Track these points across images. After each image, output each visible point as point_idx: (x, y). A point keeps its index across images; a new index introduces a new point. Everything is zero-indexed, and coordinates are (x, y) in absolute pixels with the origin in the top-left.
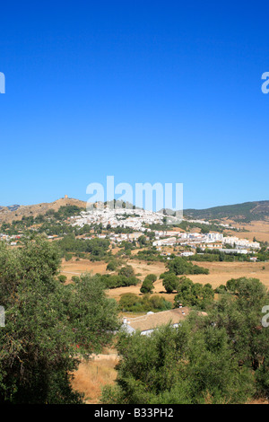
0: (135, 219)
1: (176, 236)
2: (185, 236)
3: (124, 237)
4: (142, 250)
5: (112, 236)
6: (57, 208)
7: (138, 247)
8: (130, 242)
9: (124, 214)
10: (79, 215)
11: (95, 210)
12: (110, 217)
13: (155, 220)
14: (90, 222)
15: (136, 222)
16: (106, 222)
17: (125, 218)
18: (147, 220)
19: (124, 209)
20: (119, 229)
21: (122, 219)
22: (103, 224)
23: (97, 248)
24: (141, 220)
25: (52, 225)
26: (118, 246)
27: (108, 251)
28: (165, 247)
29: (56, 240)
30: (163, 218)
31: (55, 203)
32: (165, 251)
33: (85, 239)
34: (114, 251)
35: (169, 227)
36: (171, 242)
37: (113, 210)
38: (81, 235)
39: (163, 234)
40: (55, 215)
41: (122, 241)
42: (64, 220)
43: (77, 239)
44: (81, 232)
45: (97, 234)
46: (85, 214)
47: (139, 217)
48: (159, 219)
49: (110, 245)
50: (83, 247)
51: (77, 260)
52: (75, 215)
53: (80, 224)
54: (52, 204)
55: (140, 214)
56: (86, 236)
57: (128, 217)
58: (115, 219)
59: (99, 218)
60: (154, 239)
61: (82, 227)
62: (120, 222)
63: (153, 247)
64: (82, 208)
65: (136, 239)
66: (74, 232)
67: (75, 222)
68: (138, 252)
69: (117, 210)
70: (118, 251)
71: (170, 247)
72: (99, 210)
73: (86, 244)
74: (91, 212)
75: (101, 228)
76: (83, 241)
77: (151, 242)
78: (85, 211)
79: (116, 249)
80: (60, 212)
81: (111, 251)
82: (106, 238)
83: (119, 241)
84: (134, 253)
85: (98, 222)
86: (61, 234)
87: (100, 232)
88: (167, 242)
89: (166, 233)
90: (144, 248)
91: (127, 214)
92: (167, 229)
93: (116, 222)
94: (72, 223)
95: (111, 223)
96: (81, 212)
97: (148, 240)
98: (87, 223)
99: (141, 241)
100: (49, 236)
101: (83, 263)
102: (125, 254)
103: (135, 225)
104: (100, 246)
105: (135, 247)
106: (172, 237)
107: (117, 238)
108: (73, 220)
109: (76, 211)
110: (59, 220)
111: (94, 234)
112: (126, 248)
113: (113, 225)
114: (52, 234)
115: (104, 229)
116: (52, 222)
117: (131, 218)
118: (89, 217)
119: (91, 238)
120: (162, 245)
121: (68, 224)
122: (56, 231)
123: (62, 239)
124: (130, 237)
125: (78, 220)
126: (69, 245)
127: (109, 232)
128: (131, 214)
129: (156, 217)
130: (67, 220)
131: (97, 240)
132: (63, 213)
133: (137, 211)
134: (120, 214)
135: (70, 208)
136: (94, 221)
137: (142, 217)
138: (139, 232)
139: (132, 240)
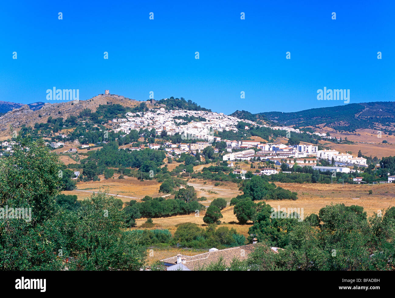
0: (199, 124)
1: (255, 148)
2: (266, 147)
3: (185, 147)
4: (208, 166)
5: (168, 147)
6: (95, 107)
7: (202, 162)
8: (191, 155)
9: (184, 116)
10: (124, 117)
11: (145, 112)
12: (166, 121)
13: (227, 126)
14: (139, 127)
15: (200, 128)
16: (160, 128)
17: (186, 122)
18: (216, 125)
19: (185, 110)
20: (178, 138)
21: (182, 124)
22: (157, 130)
23: (148, 162)
24: (207, 125)
25: (88, 130)
26: (176, 160)
27: (162, 166)
28: (239, 162)
29: (92, 150)
30: (238, 123)
31: (92, 101)
32: (239, 168)
33: (132, 149)
34: (170, 166)
35: (245, 135)
36: (247, 156)
37: (170, 111)
38: (125, 144)
39: (237, 144)
40: (91, 117)
41: (182, 154)
42: (103, 124)
43: (121, 150)
44: (126, 140)
45: (148, 144)
46: (132, 116)
47: (206, 121)
48: (231, 125)
49: (165, 158)
50: (128, 161)
51: (120, 178)
52: (118, 118)
53: (125, 129)
54: (88, 102)
55: (207, 117)
56: (133, 146)
57: (190, 121)
58: (173, 124)
59: (151, 121)
60: (225, 152)
61: (128, 134)
62: (180, 128)
63: (223, 163)
64: (128, 108)
65: (200, 151)
66: (118, 140)
67: (119, 126)
68: (203, 169)
69: (175, 112)
70: (175, 167)
71: (246, 163)
72: (151, 111)
73: (132, 157)
74: (141, 114)
75: (154, 136)
76: (129, 152)
77: (220, 155)
78: (132, 112)
79: (173, 164)
80: (98, 114)
81: (166, 166)
82: (159, 149)
83: (178, 154)
84: (197, 170)
85: (149, 128)
86: (100, 142)
87: (152, 141)
88: (243, 156)
89: (240, 144)
90: (211, 163)
91: (189, 117)
92: (243, 138)
93: (173, 128)
94: (115, 129)
95: (168, 129)
96: (127, 113)
97: (217, 152)
98: (134, 128)
99: (207, 154)
100: (83, 145)
101: (128, 182)
102: (184, 171)
103: (199, 132)
104: (151, 160)
105: (198, 162)
106: (249, 149)
107: (174, 149)
108: (116, 125)
109: (121, 112)
110: (98, 124)
111: (144, 143)
112: (187, 162)
113: (170, 132)
114: (87, 142)
115: (158, 137)
116: (88, 126)
117: (195, 122)
118: (138, 120)
119: (140, 148)
120: (236, 160)
121: (109, 129)
122: (93, 139)
123: (102, 149)
124: (192, 147)
125: (123, 124)
126: (109, 158)
127: (164, 141)
128: (194, 117)
129: (228, 121)
130: (107, 123)
131: (147, 152)
132: (103, 114)
133: (203, 113)
134: (180, 118)
135: (112, 108)
136: (144, 126)
137: (209, 121)
138: (205, 141)
139: (195, 152)
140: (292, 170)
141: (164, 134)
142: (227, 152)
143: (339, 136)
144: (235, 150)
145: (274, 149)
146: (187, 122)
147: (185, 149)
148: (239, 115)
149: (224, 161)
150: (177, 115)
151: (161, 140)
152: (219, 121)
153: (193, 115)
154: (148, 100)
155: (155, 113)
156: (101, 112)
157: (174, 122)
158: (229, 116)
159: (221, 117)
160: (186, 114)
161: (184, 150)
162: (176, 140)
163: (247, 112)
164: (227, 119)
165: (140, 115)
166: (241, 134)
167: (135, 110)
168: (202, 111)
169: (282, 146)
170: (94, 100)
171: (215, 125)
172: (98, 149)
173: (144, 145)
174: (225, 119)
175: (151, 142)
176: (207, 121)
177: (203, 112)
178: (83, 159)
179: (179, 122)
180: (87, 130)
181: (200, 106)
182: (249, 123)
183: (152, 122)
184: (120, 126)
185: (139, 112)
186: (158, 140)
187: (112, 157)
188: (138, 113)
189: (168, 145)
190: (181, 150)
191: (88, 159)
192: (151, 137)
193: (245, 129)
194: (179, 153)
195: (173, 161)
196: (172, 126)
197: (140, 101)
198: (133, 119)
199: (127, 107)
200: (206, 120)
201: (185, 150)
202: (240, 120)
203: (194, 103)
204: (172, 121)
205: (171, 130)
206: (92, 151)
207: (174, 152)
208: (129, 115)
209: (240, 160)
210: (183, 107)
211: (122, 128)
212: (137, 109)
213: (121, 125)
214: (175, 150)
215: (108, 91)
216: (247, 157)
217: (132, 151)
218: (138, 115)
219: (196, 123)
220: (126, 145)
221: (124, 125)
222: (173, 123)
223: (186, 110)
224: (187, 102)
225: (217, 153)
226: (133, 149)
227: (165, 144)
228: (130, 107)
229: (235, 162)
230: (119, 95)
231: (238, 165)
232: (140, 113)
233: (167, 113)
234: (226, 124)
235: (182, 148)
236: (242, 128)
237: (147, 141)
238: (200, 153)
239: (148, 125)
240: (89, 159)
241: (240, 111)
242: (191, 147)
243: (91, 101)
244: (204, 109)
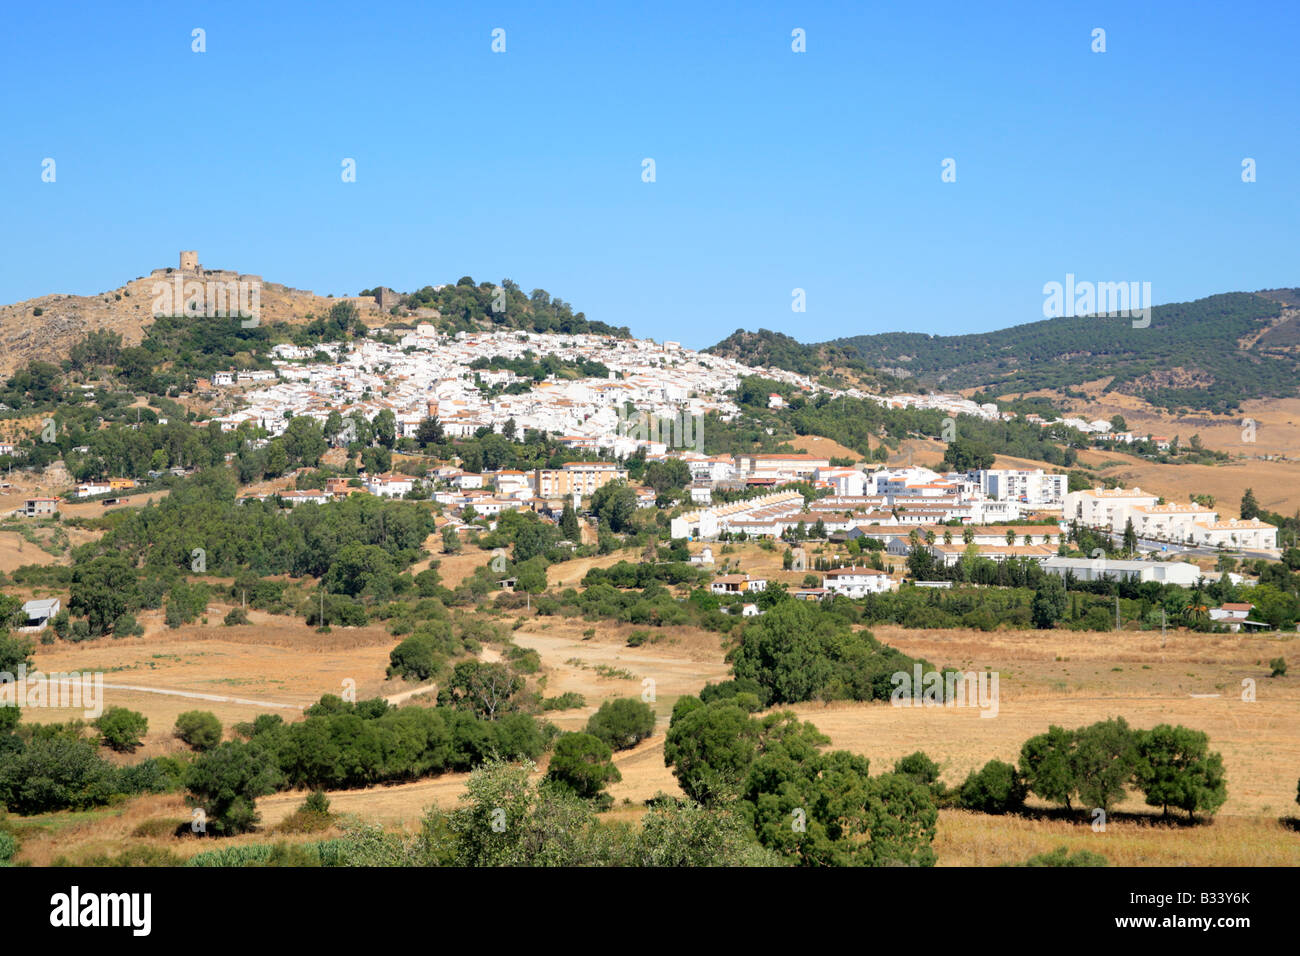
0: (580, 390)
1: (807, 488)
2: (854, 483)
3: (516, 488)
4: (607, 563)
5: (448, 485)
6: (136, 324)
7: (587, 547)
8: (543, 518)
9: (517, 358)
10: (263, 364)
11: (354, 340)
12: (439, 378)
13: (695, 396)
14: (328, 405)
15: (583, 406)
16: (413, 407)
17: (523, 380)
18: (651, 392)
19: (518, 332)
20: (488, 447)
21: (507, 391)
22: (399, 418)
23: (355, 552)
24: (613, 394)
25: (106, 420)
26: (476, 541)
27: (419, 568)
28: (736, 545)
29: (123, 505)
30: (739, 381)
31: (123, 297)
32: (734, 568)
33: (295, 499)
34: (454, 566)
35: (770, 432)
36: (771, 519)
37: (457, 336)
38: (268, 477)
39: (734, 471)
40: (122, 364)
41: (502, 515)
42: (174, 395)
43: (249, 501)
44: (270, 462)
45: (365, 474)
46: (298, 361)
47: (606, 376)
48: (713, 391)
49: (433, 532)
50: (279, 548)
51: (233, 619)
52: (238, 367)
53: (266, 415)
54: (107, 301)
55: (611, 361)
56: (300, 484)
57: (539, 379)
58: (470, 390)
59: (377, 381)
60: (683, 504)
61: (279, 433)
62: (497, 407)
63: (673, 548)
64: (280, 327)
65: (577, 502)
66: (234, 461)
67: (240, 403)
68: (588, 576)
69: (479, 340)
70: (473, 568)
71: (764, 548)
72: (379, 338)
73: (295, 529)
74: (334, 350)
75: (387, 442)
76: (279, 511)
77: (660, 517)
78: (299, 342)
79: (465, 559)
80: (153, 351)
81: (434, 566)
82: (410, 495)
83: (487, 513)
84: (563, 581)
85: (369, 407)
86: (159, 473)
87: (379, 462)
88: (752, 519)
89: (748, 468)
90: (620, 551)
91: (536, 360)
92: (759, 445)
93: (471, 407)
94: (225, 413)
95: (446, 411)
96: (276, 348)
97: (649, 505)
98: (308, 410)
99: (609, 511)
100: (85, 486)
101: (264, 635)
102: (510, 584)
103: (580, 423)
104: (372, 542)
105: (569, 547)
106: (781, 489)
107: (473, 494)
108: (229, 397)
109: (249, 341)
110: (150, 395)
111: (346, 471)
112: (523, 550)
113: (456, 422)
114: (105, 474)
115: (403, 446)
116: (107, 403)
117: (561, 382)
118: (324, 375)
119: (329, 495)
120: (723, 537)
121: (198, 414)
122: (127, 458)
123: (163, 500)
124: (550, 488)
125: (259, 394)
126: (197, 536)
127: (431, 462)
128: (557, 359)
129: (698, 376)
130: (191, 391)
131: (357, 509)
132: (172, 352)
133: (595, 344)
134: (499, 363)
135: (213, 325)
136: (348, 402)
137: (619, 375)
138: (599, 460)
139: (557, 508)
140: (954, 574)
141: (430, 433)
142: (690, 504)
143: (1166, 431)
144: (723, 496)
145: (886, 488)
146: (530, 383)
147: (517, 496)
148: (748, 347)
149: (675, 540)
150: (486, 355)
151: (418, 456)
152: (662, 377)
153: (552, 354)
154: (365, 294)
155: (394, 343)
156: (164, 343)
157: (474, 381)
158: (704, 355)
159: (669, 359)
160: (524, 347)
161: (512, 497)
162: (480, 458)
163: (780, 335)
164: (697, 368)
165: (333, 355)
166: (753, 428)
167: (310, 334)
168: (592, 337)
169: (916, 476)
170: (134, 292)
171: (646, 391)
172: (150, 500)
173: (347, 479)
174: (688, 367)
175: (376, 467)
176: (612, 375)
177: (596, 337)
178: (83, 542)
179: (495, 382)
180: (102, 421)
181: (581, 315)
182: (788, 381)
183: (383, 384)
184: (249, 400)
185: (327, 341)
186: (407, 458)
187: (208, 534)
188: (323, 347)
189: (448, 480)
190: (499, 499)
191: (104, 543)
192: (375, 444)
193: (771, 405)
194: (491, 510)
195: (463, 546)
196: (467, 398)
197: (331, 296)
198: (304, 373)
199: (276, 321)
200: (608, 370)
201: (519, 500)
202: (747, 371)
203: (556, 305)
204: (465, 377)
205: (460, 415)
206: (122, 511)
207: (469, 508)
208: (285, 354)
209: (742, 537)
210: (511, 318)
211: (254, 411)
212: (319, 328)
213: (249, 396)
214: (475, 500)
215: (195, 256)
216: (772, 524)
217: (295, 506)
218: (324, 353)
219: (566, 385)
220: (268, 483)
221: (262, 399)
222: (472, 386)
223: (523, 333)
224: (530, 297)
225: (647, 510)
226: (301, 499)
227: (432, 476)
228: (289, 321)
229: (720, 545)
230: (240, 273)
231: (733, 558)
232: (331, 347)
233: (444, 343)
234: (690, 387)
235: (507, 489)
236: (758, 404)
237: (358, 464)
238: (578, 509)
239: (366, 397)
240: (110, 545)
241: (749, 333)
242: (545, 485)
243: (118, 298)
244: (598, 328)
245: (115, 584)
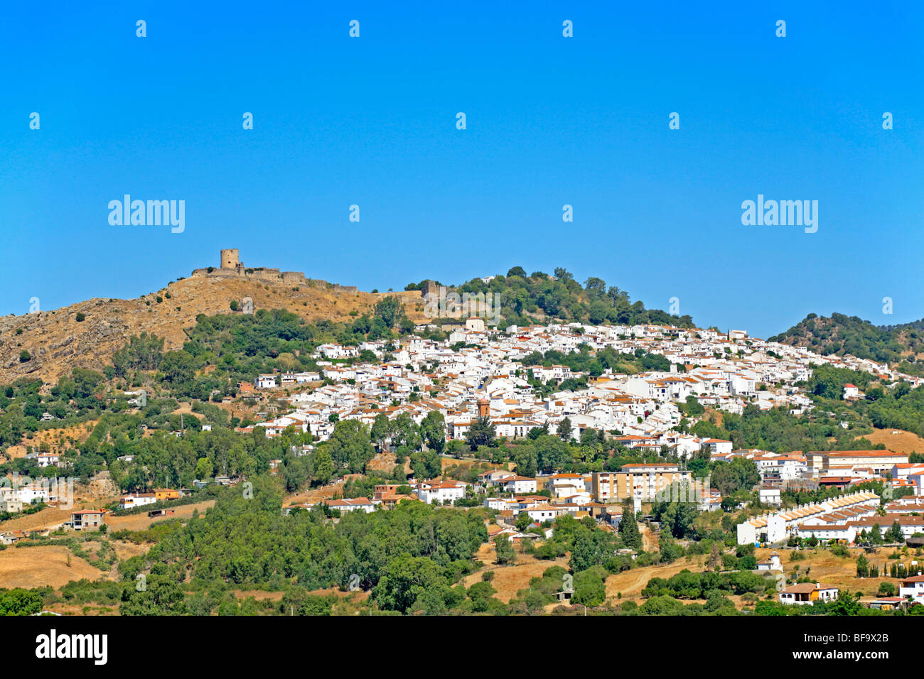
0: (638, 386)
1: (883, 487)
3: (573, 492)
4: (669, 572)
5: (502, 490)
6: (178, 327)
7: (649, 555)
8: (601, 524)
9: (572, 352)
10: (306, 365)
11: (400, 338)
12: (490, 375)
13: (763, 388)
14: (374, 407)
15: (644, 402)
16: (462, 408)
17: (578, 376)
18: (715, 385)
19: (571, 324)
20: (542, 449)
21: (561, 388)
22: (448, 419)
24: (675, 388)
25: (149, 428)
26: (531, 551)
27: (472, 580)
28: (806, 551)
29: (169, 517)
30: (811, 371)
31: (165, 299)
32: (804, 576)
33: (342, 508)
34: (508, 578)
35: (845, 425)
36: (843, 523)
37: (508, 331)
38: (315, 484)
39: (805, 469)
40: (165, 369)
41: (558, 521)
42: (218, 400)
43: (295, 511)
44: (316, 469)
45: (414, 480)
46: (342, 361)
47: (668, 370)
48: (783, 382)
49: (486, 541)
50: (327, 560)
52: (282, 369)
53: (310, 419)
54: (148, 304)
55: (672, 353)
56: (347, 493)
57: (595, 374)
58: (522, 388)
59: (425, 381)
60: (750, 506)
61: (324, 438)
62: (552, 405)
63: (739, 555)
64: (324, 325)
65: (637, 506)
66: (279, 469)
67: (285, 408)
68: (649, 586)
69: (532, 334)
70: (528, 580)
71: (837, 554)
72: (426, 334)
73: (344, 540)
74: (380, 349)
75: (436, 446)
76: (327, 521)
77: (726, 522)
78: (344, 342)
79: (521, 569)
80: (195, 355)
81: (488, 577)
82: (460, 503)
83: (543, 519)
84: (622, 592)
85: (418, 409)
86: (204, 482)
87: (428, 467)
88: (823, 523)
89: (821, 466)
90: (683, 559)
91: (592, 354)
92: (833, 440)
93: (524, 406)
94: (269, 419)
95: (500, 408)
96: (320, 349)
97: (714, 509)
98: (353, 413)
99: (671, 516)
100: (130, 497)
102: (567, 596)
103: (640, 420)
104: (423, 553)
105: (629, 556)
106: (856, 489)
107: (528, 499)
108: (272, 400)
109: (292, 342)
110: (193, 401)
111: (394, 477)
112: (580, 559)
113: (508, 423)
114: (150, 484)
115: (454, 450)
116: (151, 410)
117: (618, 377)
118: (370, 375)
119: (377, 503)
120: (793, 542)
121: (242, 419)
122: (171, 467)
123: (209, 512)
124: (608, 491)
125: (304, 397)
126: (244, 548)
127: (483, 466)
128: (614, 352)
129: (766, 367)
130: (234, 396)
131: (407, 518)
132: (213, 356)
133: (655, 335)
134: (553, 358)
135: (256, 326)
136: (396, 404)
137: (681, 368)
138: (660, 461)
139: (616, 512)
141: (481, 436)
142: (759, 508)
144: (793, 497)
146: (586, 378)
147: (574, 500)
148: (821, 333)
149: (741, 547)
150: (539, 350)
151: (469, 460)
152: (727, 368)
153: (608, 347)
154: (411, 288)
155: (442, 340)
156: (206, 345)
157: (526, 378)
158: (773, 344)
159: (734, 349)
160: (579, 341)
161: (569, 501)
162: (534, 461)
163: (855, 319)
164: (765, 358)
165: (378, 354)
166: (826, 422)
167: (355, 332)
168: (652, 327)
170: (175, 294)
171: (710, 384)
172: (196, 511)
173: (395, 486)
174: (755, 357)
175: (426, 472)
176: (674, 368)
177: (657, 328)
178: (130, 556)
179: (549, 378)
180: (145, 429)
181: (640, 304)
182: (864, 369)
183: (432, 383)
184: (293, 403)
185: (372, 339)
186: (457, 462)
187: (255, 546)
188: (368, 346)
189: (501, 485)
190: (555, 505)
191: (151, 557)
192: (425, 449)
193: (846, 397)
194: (547, 516)
195: (518, 555)
196: (520, 397)
197: (375, 291)
198: (349, 374)
199: (319, 319)
200: (670, 363)
201: (575, 505)
202: (819, 360)
203: (613, 294)
204: (517, 374)
205: (512, 415)
206: (168, 523)
207: (523, 515)
208: (329, 353)
209: (812, 542)
210: (564, 310)
211: (300, 415)
212: (364, 326)
213: (293, 399)
214: (529, 506)
215: (236, 253)
216: (844, 528)
217: (342, 515)
218: (369, 352)
219: (625, 381)
220: (315, 491)
221: (307, 402)
222: (524, 384)
223: (578, 325)
224: (584, 287)
225: (713, 514)
226: (348, 508)
227: (484, 481)
228: (333, 320)
229: (788, 552)
230: (281, 271)
231: (803, 565)
232: (376, 346)
233: (494, 339)
234: (757, 378)
235: (564, 493)
236: (832, 396)
237: (407, 470)
238: (639, 513)
239: (413, 398)
240: (157, 559)
241: (822, 318)
242: (603, 488)
243: (160, 300)
244: (658, 317)
245: (164, 601)
